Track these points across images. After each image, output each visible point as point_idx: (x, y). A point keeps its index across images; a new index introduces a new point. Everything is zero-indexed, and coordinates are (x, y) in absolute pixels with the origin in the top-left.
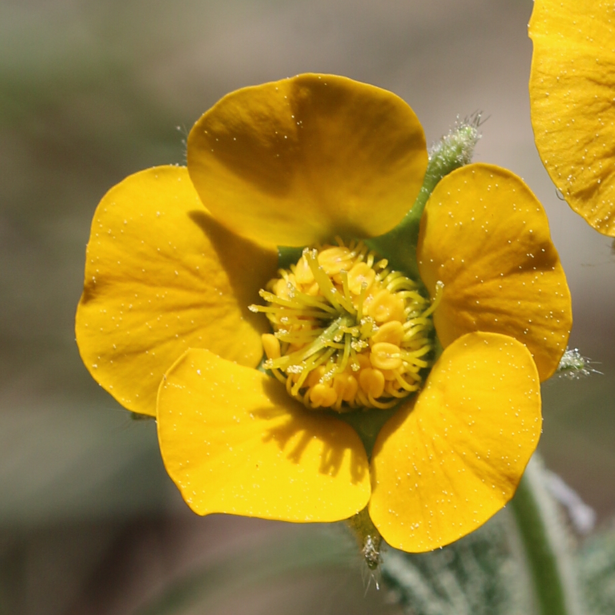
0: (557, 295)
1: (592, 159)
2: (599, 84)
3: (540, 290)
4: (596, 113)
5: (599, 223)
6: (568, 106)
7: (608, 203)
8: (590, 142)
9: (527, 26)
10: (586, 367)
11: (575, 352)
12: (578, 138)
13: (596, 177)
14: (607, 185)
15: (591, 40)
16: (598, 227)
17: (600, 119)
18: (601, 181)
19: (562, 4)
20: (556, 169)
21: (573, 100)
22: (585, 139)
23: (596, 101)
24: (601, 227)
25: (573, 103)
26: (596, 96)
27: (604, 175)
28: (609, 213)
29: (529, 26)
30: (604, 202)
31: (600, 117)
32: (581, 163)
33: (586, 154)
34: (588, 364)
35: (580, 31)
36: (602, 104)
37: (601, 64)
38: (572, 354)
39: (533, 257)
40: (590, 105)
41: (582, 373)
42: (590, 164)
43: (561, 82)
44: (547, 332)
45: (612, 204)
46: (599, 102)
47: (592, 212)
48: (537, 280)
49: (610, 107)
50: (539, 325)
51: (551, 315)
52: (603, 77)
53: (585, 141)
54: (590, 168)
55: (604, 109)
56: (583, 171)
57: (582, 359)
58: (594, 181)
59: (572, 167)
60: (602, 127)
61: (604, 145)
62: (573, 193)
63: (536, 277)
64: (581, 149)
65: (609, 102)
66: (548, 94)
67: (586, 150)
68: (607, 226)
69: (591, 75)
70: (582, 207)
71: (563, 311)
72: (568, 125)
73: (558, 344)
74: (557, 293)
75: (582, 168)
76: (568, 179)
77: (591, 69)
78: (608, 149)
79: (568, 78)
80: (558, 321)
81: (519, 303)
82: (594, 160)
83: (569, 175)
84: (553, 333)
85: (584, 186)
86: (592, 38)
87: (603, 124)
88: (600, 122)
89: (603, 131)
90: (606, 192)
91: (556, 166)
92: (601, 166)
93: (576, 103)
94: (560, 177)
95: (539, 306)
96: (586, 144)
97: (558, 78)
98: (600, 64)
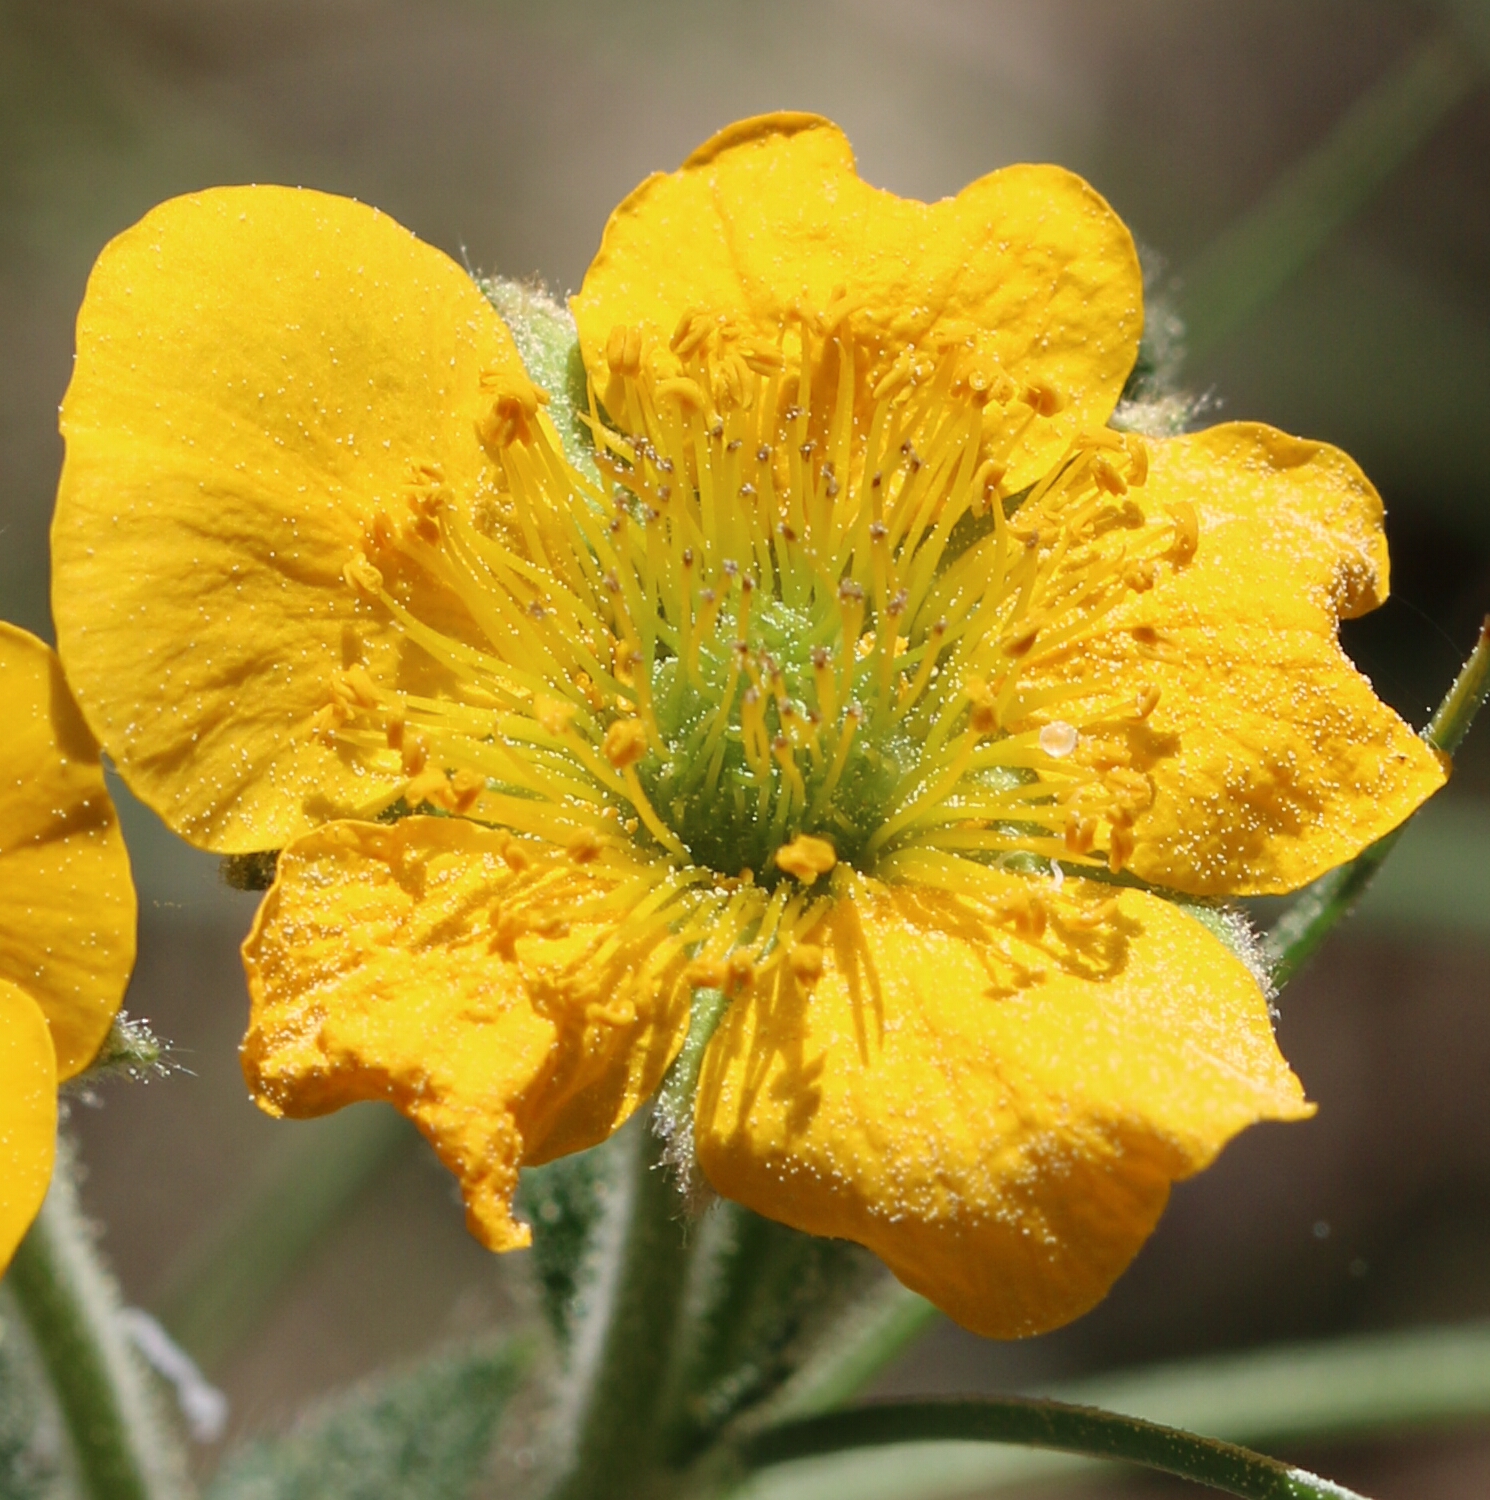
0: (108, 899)
1: (181, 691)
2: (205, 534)
3: (74, 887)
4: (194, 596)
5: (189, 824)
6: (132, 578)
7: (213, 783)
8: (177, 654)
9: (57, 410)
10: (163, 1057)
11: (141, 1026)
12: (153, 645)
13: (188, 727)
14: (212, 745)
15: (192, 442)
16: (189, 831)
17: (201, 609)
18: (200, 737)
19: (133, 366)
20: (103, 708)
21: (144, 566)
22: (167, 647)
23: (195, 570)
24: (194, 833)
25: (147, 572)
26: (196, 560)
27: (207, 724)
28: (213, 804)
29: (61, 409)
30: (202, 780)
31: (203, 604)
32: (157, 697)
33: (168, 679)
34: (167, 1052)
35: (169, 423)
36: (207, 577)
37: (209, 494)
38: (135, 1029)
39: (64, 816)
40: (182, 578)
41: (153, 1070)
42: (177, 702)
43: (120, 529)
44: (81, 975)
45: (219, 786)
46: (202, 571)
47: (176, 800)
48: (69, 865)
49: (224, 584)
50: (66, 959)
51: (93, 939)
52: (214, 520)
53: (167, 653)
54: (175, 709)
55: (212, 588)
56: (159, 714)
57: (154, 1040)
58: (184, 736)
59: (137, 706)
60: (207, 624)
61: (209, 662)
62: (136, 759)
63: (69, 860)
64: (157, 669)
65: (223, 572)
66: (91, 551)
67: (169, 672)
68: (207, 830)
69: (189, 515)
70: (155, 789)
71: (117, 932)
72: (131, 617)
73: (102, 1001)
74: (107, 895)
75: (159, 709)
76: (128, 731)
77: (188, 504)
78: (216, 671)
79: (136, 521)
80: (106, 953)
81: (29, 911)
82: (187, 692)
83: (130, 722)
84: (93, 977)
85: (164, 746)
86: (193, 439)
87: (207, 618)
88: (201, 613)
89: (207, 634)
90: (210, 760)
91: (103, 702)
92: (199, 707)
93: (150, 572)
94: (109, 726)
95: (70, 919)
96: (170, 658)
97: (115, 518)
98: (207, 493)
